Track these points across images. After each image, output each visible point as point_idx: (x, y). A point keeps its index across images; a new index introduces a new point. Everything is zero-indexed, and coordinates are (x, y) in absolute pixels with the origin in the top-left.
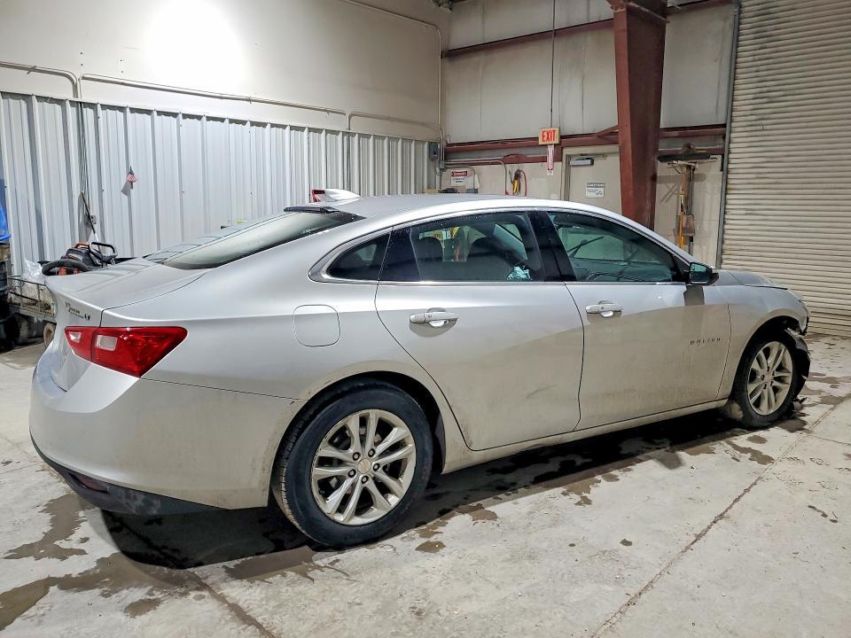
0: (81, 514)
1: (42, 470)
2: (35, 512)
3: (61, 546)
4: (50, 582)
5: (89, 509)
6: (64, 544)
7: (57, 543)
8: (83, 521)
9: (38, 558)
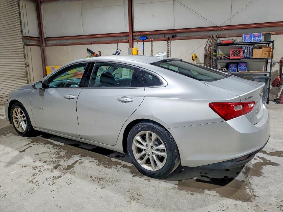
0: (251, 167)
1: (256, 196)
2: (266, 175)
3: (262, 160)
4: (268, 154)
5: (248, 167)
6: (262, 161)
7: (263, 162)
8: (252, 164)
9: (270, 161)
